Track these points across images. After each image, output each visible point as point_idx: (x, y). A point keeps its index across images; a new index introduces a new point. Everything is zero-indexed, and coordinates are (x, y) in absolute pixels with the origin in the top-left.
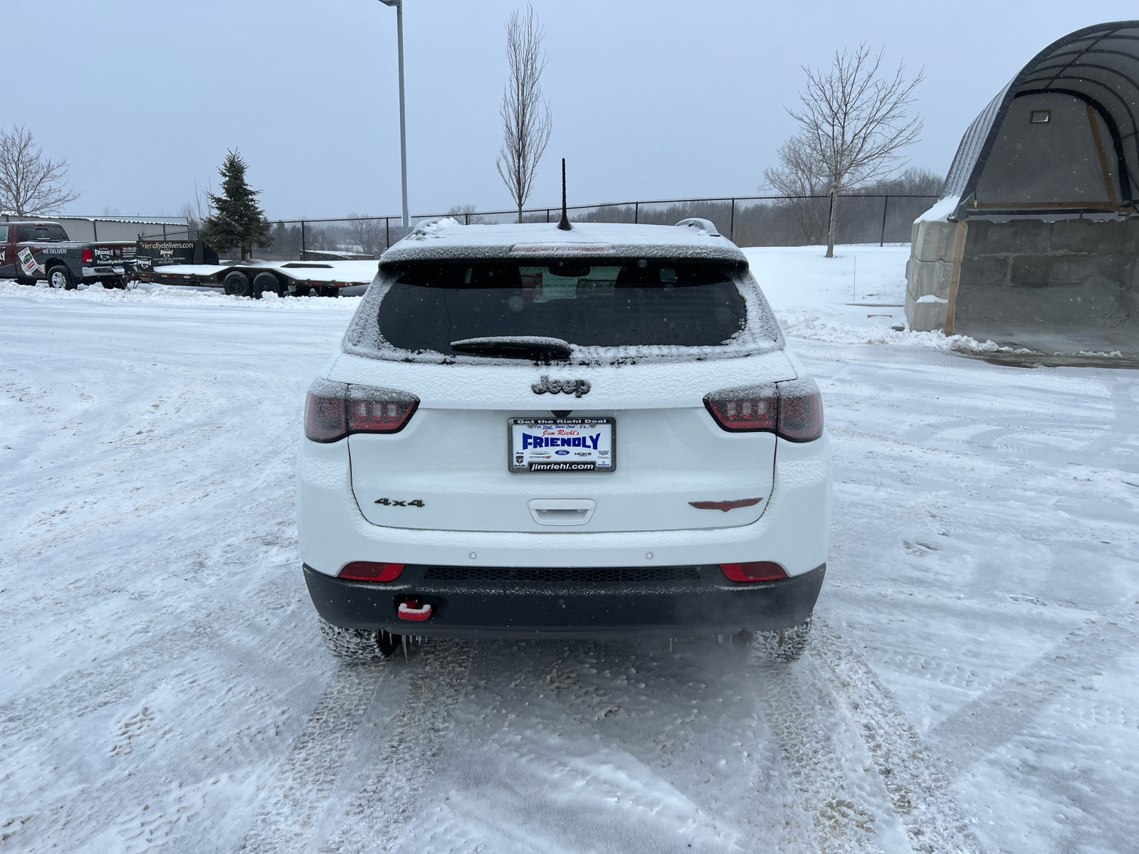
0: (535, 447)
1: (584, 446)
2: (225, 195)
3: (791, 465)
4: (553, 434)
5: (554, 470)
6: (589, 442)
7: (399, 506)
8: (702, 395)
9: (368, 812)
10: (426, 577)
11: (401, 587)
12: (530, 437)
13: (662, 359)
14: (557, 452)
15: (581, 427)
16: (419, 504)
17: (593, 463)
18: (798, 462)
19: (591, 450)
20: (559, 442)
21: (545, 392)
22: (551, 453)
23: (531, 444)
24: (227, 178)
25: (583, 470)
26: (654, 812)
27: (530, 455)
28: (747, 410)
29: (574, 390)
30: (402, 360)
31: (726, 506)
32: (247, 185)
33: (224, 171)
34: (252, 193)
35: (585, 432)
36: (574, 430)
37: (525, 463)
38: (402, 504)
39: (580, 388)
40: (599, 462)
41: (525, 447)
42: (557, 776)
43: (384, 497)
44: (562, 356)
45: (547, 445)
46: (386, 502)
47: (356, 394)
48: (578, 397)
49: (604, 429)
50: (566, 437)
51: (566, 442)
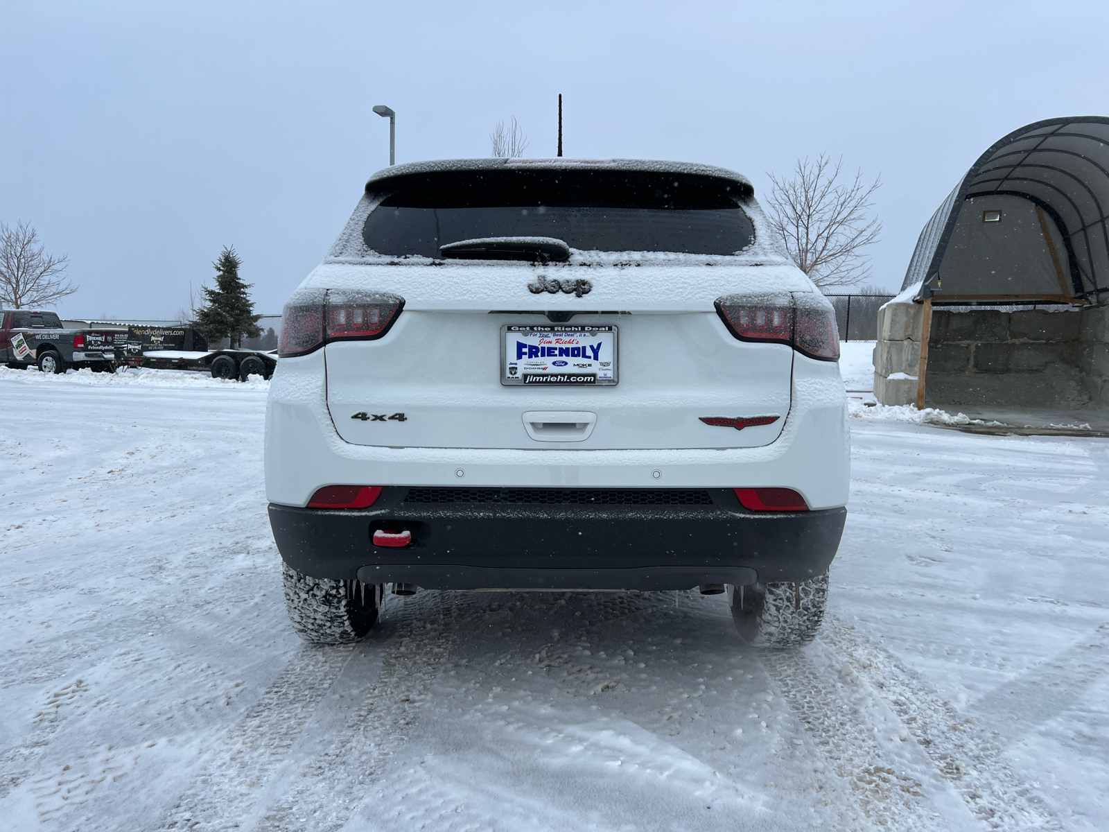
0: (530, 357)
1: (584, 356)
3: (810, 382)
4: (550, 342)
5: (550, 382)
6: (589, 352)
7: (378, 421)
8: (714, 299)
9: (328, 774)
10: (406, 500)
11: (378, 512)
12: (525, 346)
13: (668, 263)
14: (554, 363)
15: (580, 335)
16: (401, 417)
17: (594, 375)
18: (817, 380)
19: (591, 361)
20: (557, 352)
21: (542, 291)
22: (547, 364)
23: (525, 353)
24: (221, 273)
25: (583, 382)
26: (664, 775)
27: (525, 365)
28: (760, 321)
29: (575, 290)
30: (387, 264)
31: (739, 424)
32: (240, 279)
33: (219, 266)
34: (244, 286)
35: (585, 341)
36: (572, 338)
37: (519, 374)
38: (381, 418)
39: (581, 288)
40: (600, 374)
41: (520, 355)
42: (550, 741)
43: (362, 411)
44: (560, 256)
45: (543, 355)
46: (363, 417)
47: (334, 299)
48: (579, 296)
49: (606, 339)
50: (564, 346)
51: (564, 352)
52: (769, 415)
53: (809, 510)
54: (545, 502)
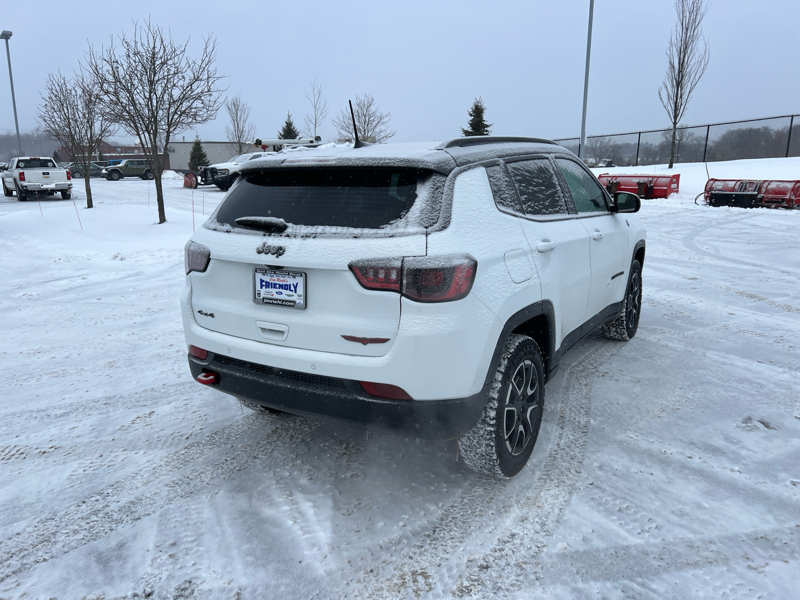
0: (266, 288)
1: (290, 290)
2: (471, 128)
3: (412, 318)
4: (275, 280)
5: (274, 304)
6: (292, 288)
8: (348, 262)
10: (213, 360)
12: (264, 281)
13: (335, 235)
14: (277, 293)
15: (288, 277)
16: (212, 315)
17: (294, 302)
18: (418, 317)
19: (293, 293)
20: (278, 286)
21: (262, 252)
22: (273, 293)
23: (264, 285)
24: (473, 117)
25: (289, 306)
27: (264, 292)
28: (382, 275)
29: (276, 253)
31: (365, 341)
32: (484, 121)
33: (471, 113)
34: (487, 126)
35: (290, 281)
36: (285, 279)
37: (261, 298)
38: (206, 314)
39: (280, 252)
40: (298, 302)
41: (261, 288)
43: (201, 309)
44: (279, 230)
45: (272, 288)
46: (201, 312)
47: (193, 248)
48: (277, 257)
49: (300, 280)
50: (281, 283)
51: (281, 286)
52: (382, 337)
53: (413, 400)
54: (264, 373)
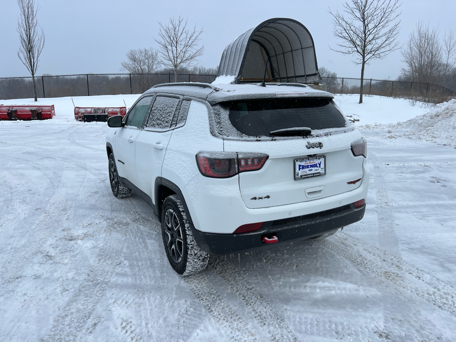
0: (302, 169)
1: (317, 167)
3: (366, 166)
4: (308, 163)
5: (309, 177)
6: (318, 165)
7: (260, 199)
8: (350, 144)
10: (272, 225)
11: (264, 231)
12: (301, 166)
14: (309, 170)
16: (268, 197)
17: (320, 173)
19: (318, 168)
20: (309, 166)
21: (310, 148)
22: (307, 171)
23: (301, 168)
25: (317, 176)
26: (348, 291)
27: (301, 172)
30: (256, 141)
31: (355, 182)
35: (317, 162)
36: (314, 161)
37: (299, 176)
38: (261, 198)
39: (320, 145)
40: (321, 172)
42: (308, 290)
43: (255, 196)
45: (306, 168)
46: (255, 198)
47: (240, 156)
48: (321, 148)
49: (322, 160)
50: (311, 164)
51: (311, 166)
54: (313, 218)
